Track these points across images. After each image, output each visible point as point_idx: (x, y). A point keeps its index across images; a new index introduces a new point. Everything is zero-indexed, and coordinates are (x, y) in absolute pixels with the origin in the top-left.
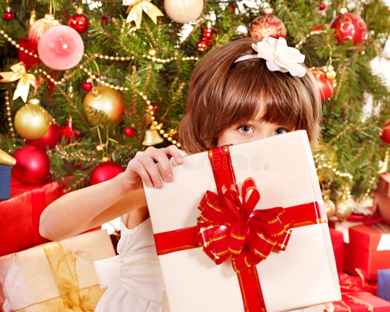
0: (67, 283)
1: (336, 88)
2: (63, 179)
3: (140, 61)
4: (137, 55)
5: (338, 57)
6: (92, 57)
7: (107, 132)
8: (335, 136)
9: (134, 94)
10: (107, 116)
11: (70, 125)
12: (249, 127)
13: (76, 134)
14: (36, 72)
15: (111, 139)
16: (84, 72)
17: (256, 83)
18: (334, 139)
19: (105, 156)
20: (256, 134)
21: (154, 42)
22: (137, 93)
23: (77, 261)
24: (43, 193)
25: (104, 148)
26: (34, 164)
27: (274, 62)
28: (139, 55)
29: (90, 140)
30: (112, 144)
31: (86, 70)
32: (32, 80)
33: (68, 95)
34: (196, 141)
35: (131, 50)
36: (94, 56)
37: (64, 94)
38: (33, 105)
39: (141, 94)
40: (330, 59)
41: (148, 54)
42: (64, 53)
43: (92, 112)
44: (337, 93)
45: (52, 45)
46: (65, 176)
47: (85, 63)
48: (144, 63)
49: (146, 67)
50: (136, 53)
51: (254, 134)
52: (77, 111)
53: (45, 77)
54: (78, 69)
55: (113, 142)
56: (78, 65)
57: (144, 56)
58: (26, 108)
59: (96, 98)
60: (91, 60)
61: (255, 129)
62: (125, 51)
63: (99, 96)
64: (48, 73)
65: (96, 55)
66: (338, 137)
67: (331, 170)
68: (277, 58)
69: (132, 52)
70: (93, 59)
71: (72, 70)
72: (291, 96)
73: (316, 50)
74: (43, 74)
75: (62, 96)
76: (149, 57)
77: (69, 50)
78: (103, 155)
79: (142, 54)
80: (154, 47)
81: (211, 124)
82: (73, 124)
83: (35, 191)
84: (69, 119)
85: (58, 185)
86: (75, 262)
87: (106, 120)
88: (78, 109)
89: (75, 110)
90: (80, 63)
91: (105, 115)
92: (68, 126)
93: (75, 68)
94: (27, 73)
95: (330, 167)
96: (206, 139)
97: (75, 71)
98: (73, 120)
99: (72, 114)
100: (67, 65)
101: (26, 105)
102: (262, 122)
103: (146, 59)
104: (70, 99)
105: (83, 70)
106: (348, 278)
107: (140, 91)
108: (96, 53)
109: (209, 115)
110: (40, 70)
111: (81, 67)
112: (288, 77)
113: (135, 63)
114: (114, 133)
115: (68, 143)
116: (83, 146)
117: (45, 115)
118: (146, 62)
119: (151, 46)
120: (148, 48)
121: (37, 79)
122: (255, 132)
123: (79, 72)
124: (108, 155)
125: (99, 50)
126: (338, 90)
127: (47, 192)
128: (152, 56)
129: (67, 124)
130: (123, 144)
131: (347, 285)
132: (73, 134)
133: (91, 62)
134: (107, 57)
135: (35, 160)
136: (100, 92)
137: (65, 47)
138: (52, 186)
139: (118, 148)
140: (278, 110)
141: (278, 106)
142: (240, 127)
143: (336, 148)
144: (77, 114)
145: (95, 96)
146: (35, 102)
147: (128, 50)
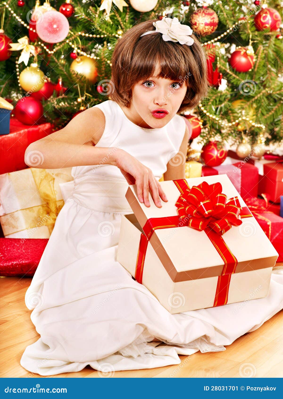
0: (47, 196)
1: (256, 62)
2: (54, 121)
3: (110, 38)
4: (108, 34)
5: (257, 40)
6: (77, 34)
7: (85, 89)
8: (253, 97)
9: (103, 62)
10: (85, 77)
11: (60, 83)
12: (151, 82)
13: (64, 89)
14: (36, 44)
15: (87, 94)
16: (69, 45)
17: (153, 50)
18: (253, 100)
19: (83, 106)
20: (156, 87)
21: (122, 25)
22: (105, 61)
23: (55, 180)
24: (38, 131)
25: (83, 100)
26: (31, 110)
27: (168, 35)
28: (109, 34)
29: (73, 94)
30: (88, 97)
31: (71, 44)
32: (32, 49)
33: (59, 61)
34: (118, 94)
35: (103, 30)
36: (78, 34)
37: (56, 60)
38: (33, 67)
39: (109, 62)
40: (250, 41)
41: (117, 34)
42: (54, 31)
43: (74, 74)
44: (257, 66)
45: (46, 25)
46: (55, 120)
47: (71, 39)
48: (113, 40)
49: (114, 43)
50: (107, 33)
51: (154, 87)
52: (65, 73)
53: (42, 48)
54: (65, 43)
55: (89, 96)
56: (65, 40)
57: (113, 35)
58: (27, 70)
59: (79, 64)
60: (76, 36)
61: (155, 83)
62: (98, 31)
63: (81, 63)
64: (45, 45)
65: (80, 33)
66: (256, 98)
67: (248, 121)
68: (170, 32)
69: (104, 32)
70: (77, 36)
71: (61, 43)
72: (179, 59)
73: (241, 34)
74: (41, 45)
75: (54, 62)
76: (117, 36)
77: (58, 29)
78: (81, 105)
79: (112, 33)
80: (122, 29)
81: (125, 81)
82: (62, 83)
83: (31, 129)
84: (60, 78)
85: (50, 126)
86: (54, 181)
87: (85, 80)
88: (66, 71)
89: (64, 72)
90: (67, 38)
91: (84, 76)
92: (59, 83)
93: (63, 42)
94: (30, 44)
95: (248, 119)
96: (123, 92)
97: (63, 44)
98: (62, 79)
99: (61, 75)
100: (56, 39)
101: (28, 67)
102: (158, 78)
103: (115, 37)
104: (61, 64)
105: (68, 44)
106: (257, 201)
107: (108, 60)
108: (80, 31)
109: (124, 75)
110: (40, 43)
111: (67, 41)
112: (177, 45)
113: (106, 39)
114: (90, 89)
115: (58, 96)
116: (69, 98)
117: (41, 75)
118: (115, 39)
119: (120, 28)
120: (117, 29)
121: (36, 49)
122: (156, 86)
123: (66, 45)
124: (84, 105)
125: (82, 29)
126: (257, 64)
127: (41, 130)
128: (119, 35)
129: (58, 82)
130: (96, 98)
131: (255, 206)
132: (62, 89)
133: (75, 39)
134: (87, 35)
135: (31, 107)
136: (81, 60)
137: (55, 26)
138: (45, 126)
139: (92, 100)
140: (169, 69)
141: (169, 66)
142: (145, 83)
143: (255, 106)
144: (65, 75)
145: (78, 62)
146: (35, 65)
147: (101, 30)
